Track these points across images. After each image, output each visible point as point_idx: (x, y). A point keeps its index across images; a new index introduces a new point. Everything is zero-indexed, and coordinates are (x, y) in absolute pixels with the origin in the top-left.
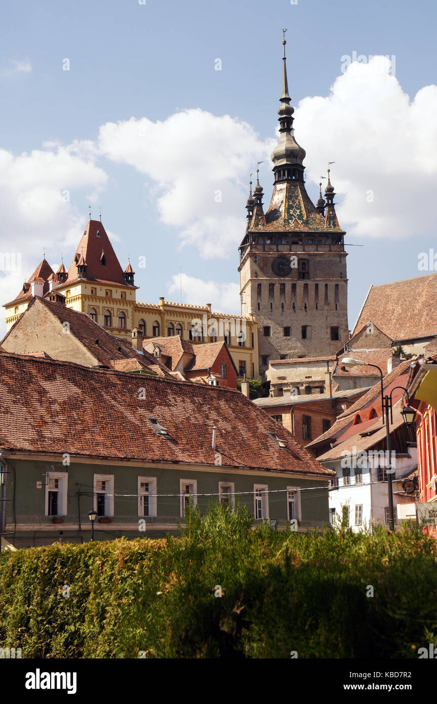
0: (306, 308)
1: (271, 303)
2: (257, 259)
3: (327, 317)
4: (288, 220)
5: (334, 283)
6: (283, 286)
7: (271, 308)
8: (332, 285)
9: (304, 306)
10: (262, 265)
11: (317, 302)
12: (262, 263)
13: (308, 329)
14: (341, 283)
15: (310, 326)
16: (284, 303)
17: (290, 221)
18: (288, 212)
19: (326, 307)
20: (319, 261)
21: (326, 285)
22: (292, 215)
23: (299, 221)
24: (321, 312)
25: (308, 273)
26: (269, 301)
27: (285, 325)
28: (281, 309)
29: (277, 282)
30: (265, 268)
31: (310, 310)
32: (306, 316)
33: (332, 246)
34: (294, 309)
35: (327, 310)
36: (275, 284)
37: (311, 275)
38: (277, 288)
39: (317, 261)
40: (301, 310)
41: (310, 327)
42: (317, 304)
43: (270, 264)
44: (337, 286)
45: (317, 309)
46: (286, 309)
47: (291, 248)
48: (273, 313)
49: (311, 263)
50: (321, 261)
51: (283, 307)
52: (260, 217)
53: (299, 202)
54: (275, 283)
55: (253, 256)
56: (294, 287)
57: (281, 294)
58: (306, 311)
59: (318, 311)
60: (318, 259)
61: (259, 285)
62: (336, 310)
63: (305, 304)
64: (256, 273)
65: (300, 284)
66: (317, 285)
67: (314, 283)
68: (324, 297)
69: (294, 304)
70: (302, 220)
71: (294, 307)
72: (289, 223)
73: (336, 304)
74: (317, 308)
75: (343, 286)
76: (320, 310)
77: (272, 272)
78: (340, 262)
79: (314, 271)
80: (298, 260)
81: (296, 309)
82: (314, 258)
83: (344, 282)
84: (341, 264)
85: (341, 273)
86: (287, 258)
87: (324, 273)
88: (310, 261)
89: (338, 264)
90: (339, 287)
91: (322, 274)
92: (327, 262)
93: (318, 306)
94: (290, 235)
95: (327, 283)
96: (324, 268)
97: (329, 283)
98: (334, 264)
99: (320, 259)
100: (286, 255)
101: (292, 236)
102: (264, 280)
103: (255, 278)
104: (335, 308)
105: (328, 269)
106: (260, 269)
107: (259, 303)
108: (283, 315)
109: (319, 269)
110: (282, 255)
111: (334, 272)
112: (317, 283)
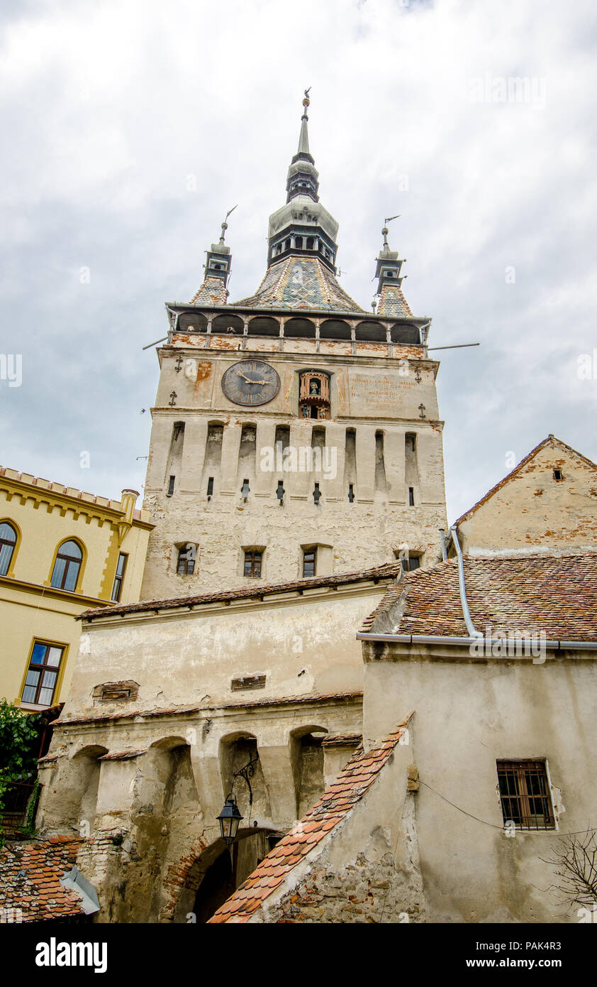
0: (317, 495)
1: (211, 480)
2: (182, 364)
3: (382, 526)
5: (402, 429)
6: (249, 429)
7: (210, 491)
8: (395, 433)
9: (312, 489)
10: (194, 379)
11: (353, 481)
12: (195, 374)
13: (323, 556)
14: (423, 431)
15: (331, 547)
16: (251, 479)
19: (380, 497)
20: (358, 375)
21: (379, 436)
22: (297, 297)
24: (364, 507)
25: (327, 404)
26: (203, 471)
27: (249, 541)
28: (239, 494)
29: (233, 420)
30: (201, 385)
31: (328, 500)
32: (315, 517)
33: (394, 347)
34: (280, 497)
35: (384, 504)
36: (227, 424)
37: (335, 410)
38: (232, 434)
39: (353, 377)
40: (304, 499)
41: (329, 550)
42: (351, 487)
43: (220, 378)
44: (411, 438)
45: (351, 501)
46: (256, 496)
47: (281, 343)
48: (212, 505)
49: (335, 380)
50: (362, 376)
51: (246, 489)
54: (224, 420)
55: (172, 356)
56: (283, 433)
57: (241, 456)
58: (317, 504)
59: (355, 503)
60: (354, 371)
61: (180, 427)
62: (412, 503)
63: (317, 485)
64: (174, 395)
65: (302, 427)
66: (351, 434)
67: (344, 426)
68: (373, 465)
69: (280, 483)
70: (320, 302)
71: (280, 493)
73: (411, 490)
74: (352, 497)
75: (430, 438)
76: (360, 501)
77: (222, 394)
78: (419, 380)
79: (344, 397)
80: (301, 373)
81: (286, 497)
82: (345, 368)
83: (431, 428)
84: (419, 387)
85: (422, 407)
86: (270, 364)
87: (373, 403)
88: (332, 377)
89: (412, 387)
90: (419, 441)
91: (369, 405)
92: (382, 379)
93: (354, 492)
94: (282, 320)
95: (380, 427)
96: (371, 391)
97: (388, 428)
98: (402, 385)
99: (360, 373)
100: (265, 358)
101: (286, 324)
102: (194, 410)
103: (169, 407)
104: (407, 501)
105: (383, 396)
106: (188, 387)
107: (173, 478)
108: (245, 512)
109: (358, 395)
110: (255, 358)
111: (401, 403)
112: (351, 426)
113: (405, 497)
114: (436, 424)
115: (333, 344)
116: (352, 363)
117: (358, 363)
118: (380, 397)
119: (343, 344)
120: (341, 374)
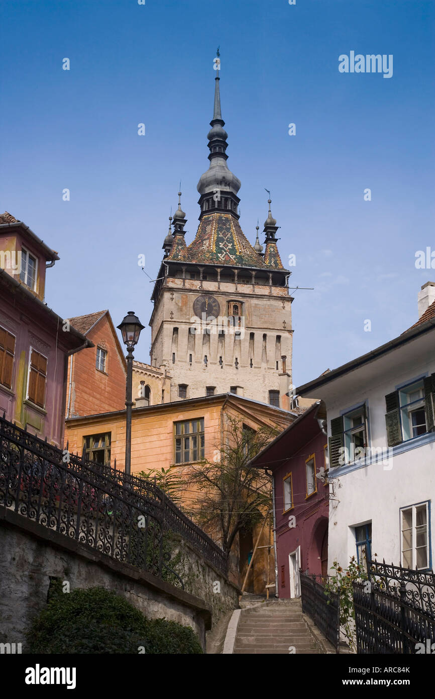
0: (237, 363)
1: (191, 355)
2: (174, 296)
3: (264, 378)
4: (216, 254)
5: (275, 334)
7: (191, 361)
8: (271, 335)
9: (235, 361)
10: (180, 305)
11: (252, 357)
12: (180, 301)
13: (239, 391)
14: (284, 335)
16: (208, 355)
17: (219, 255)
18: (217, 245)
19: (264, 365)
20: (256, 304)
21: (265, 336)
22: (223, 249)
23: (231, 256)
24: (257, 370)
26: (187, 351)
27: (208, 385)
28: (203, 363)
30: (184, 308)
31: (242, 366)
32: (236, 374)
33: (273, 288)
34: (221, 364)
35: (265, 369)
38: (199, 336)
39: (254, 305)
40: (231, 365)
41: (242, 389)
42: (251, 360)
43: (192, 305)
44: (279, 338)
45: (251, 367)
46: (211, 363)
47: (219, 286)
48: (192, 367)
49: (246, 306)
50: (258, 304)
51: (206, 360)
52: (180, 247)
53: (231, 235)
55: (168, 291)
56: (222, 335)
57: (204, 343)
58: (237, 368)
59: (253, 368)
60: (254, 301)
61: (176, 330)
62: (277, 369)
63: (236, 359)
64: (172, 313)
66: (252, 335)
67: (249, 331)
68: (261, 351)
69: (221, 357)
70: (235, 254)
71: (221, 362)
72: (218, 257)
73: (277, 362)
74: (251, 364)
75: (287, 338)
76: (255, 367)
77: (194, 313)
78: (284, 308)
79: (249, 316)
80: (229, 302)
81: (224, 363)
82: (249, 300)
83: (288, 333)
84: (284, 311)
85: (284, 322)
86: (215, 297)
87: (263, 320)
88: (243, 304)
89: (281, 311)
90: (282, 339)
91: (260, 321)
92: (267, 307)
93: (253, 363)
94: (219, 270)
95: (265, 333)
96: (262, 313)
97: (268, 333)
98: (276, 310)
99: (257, 303)
100: (213, 294)
101: (221, 272)
102: (182, 322)
103: (170, 320)
104: (275, 367)
105: (267, 316)
106: (178, 309)
107: (174, 354)
108: (206, 371)
109: (255, 315)
110: (208, 293)
111: (275, 320)
112: (251, 332)
113: (274, 366)
114: (291, 331)
115: (243, 285)
116: (253, 297)
117: (256, 297)
118: (266, 317)
119: (248, 285)
120: (248, 304)
